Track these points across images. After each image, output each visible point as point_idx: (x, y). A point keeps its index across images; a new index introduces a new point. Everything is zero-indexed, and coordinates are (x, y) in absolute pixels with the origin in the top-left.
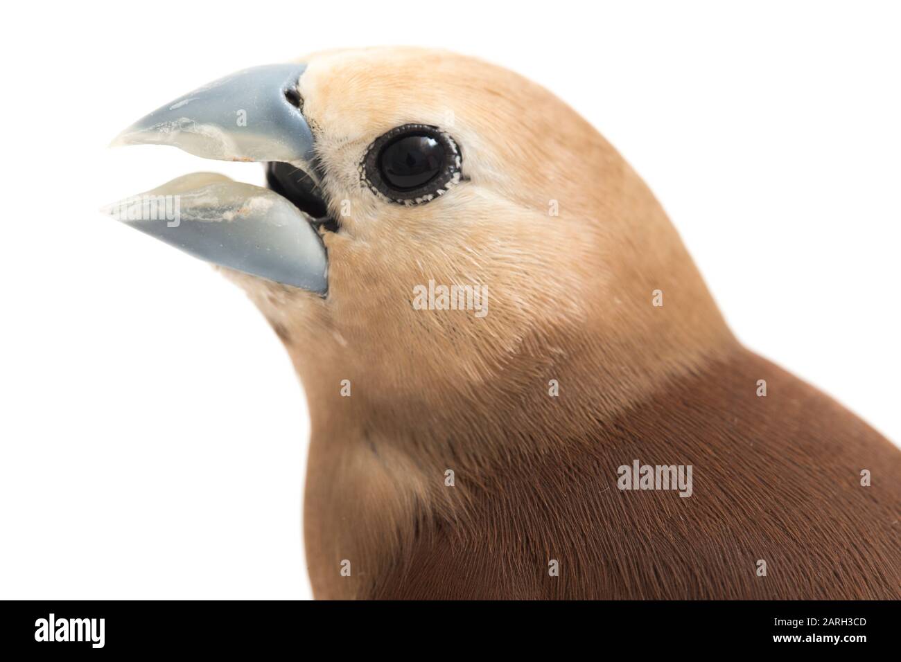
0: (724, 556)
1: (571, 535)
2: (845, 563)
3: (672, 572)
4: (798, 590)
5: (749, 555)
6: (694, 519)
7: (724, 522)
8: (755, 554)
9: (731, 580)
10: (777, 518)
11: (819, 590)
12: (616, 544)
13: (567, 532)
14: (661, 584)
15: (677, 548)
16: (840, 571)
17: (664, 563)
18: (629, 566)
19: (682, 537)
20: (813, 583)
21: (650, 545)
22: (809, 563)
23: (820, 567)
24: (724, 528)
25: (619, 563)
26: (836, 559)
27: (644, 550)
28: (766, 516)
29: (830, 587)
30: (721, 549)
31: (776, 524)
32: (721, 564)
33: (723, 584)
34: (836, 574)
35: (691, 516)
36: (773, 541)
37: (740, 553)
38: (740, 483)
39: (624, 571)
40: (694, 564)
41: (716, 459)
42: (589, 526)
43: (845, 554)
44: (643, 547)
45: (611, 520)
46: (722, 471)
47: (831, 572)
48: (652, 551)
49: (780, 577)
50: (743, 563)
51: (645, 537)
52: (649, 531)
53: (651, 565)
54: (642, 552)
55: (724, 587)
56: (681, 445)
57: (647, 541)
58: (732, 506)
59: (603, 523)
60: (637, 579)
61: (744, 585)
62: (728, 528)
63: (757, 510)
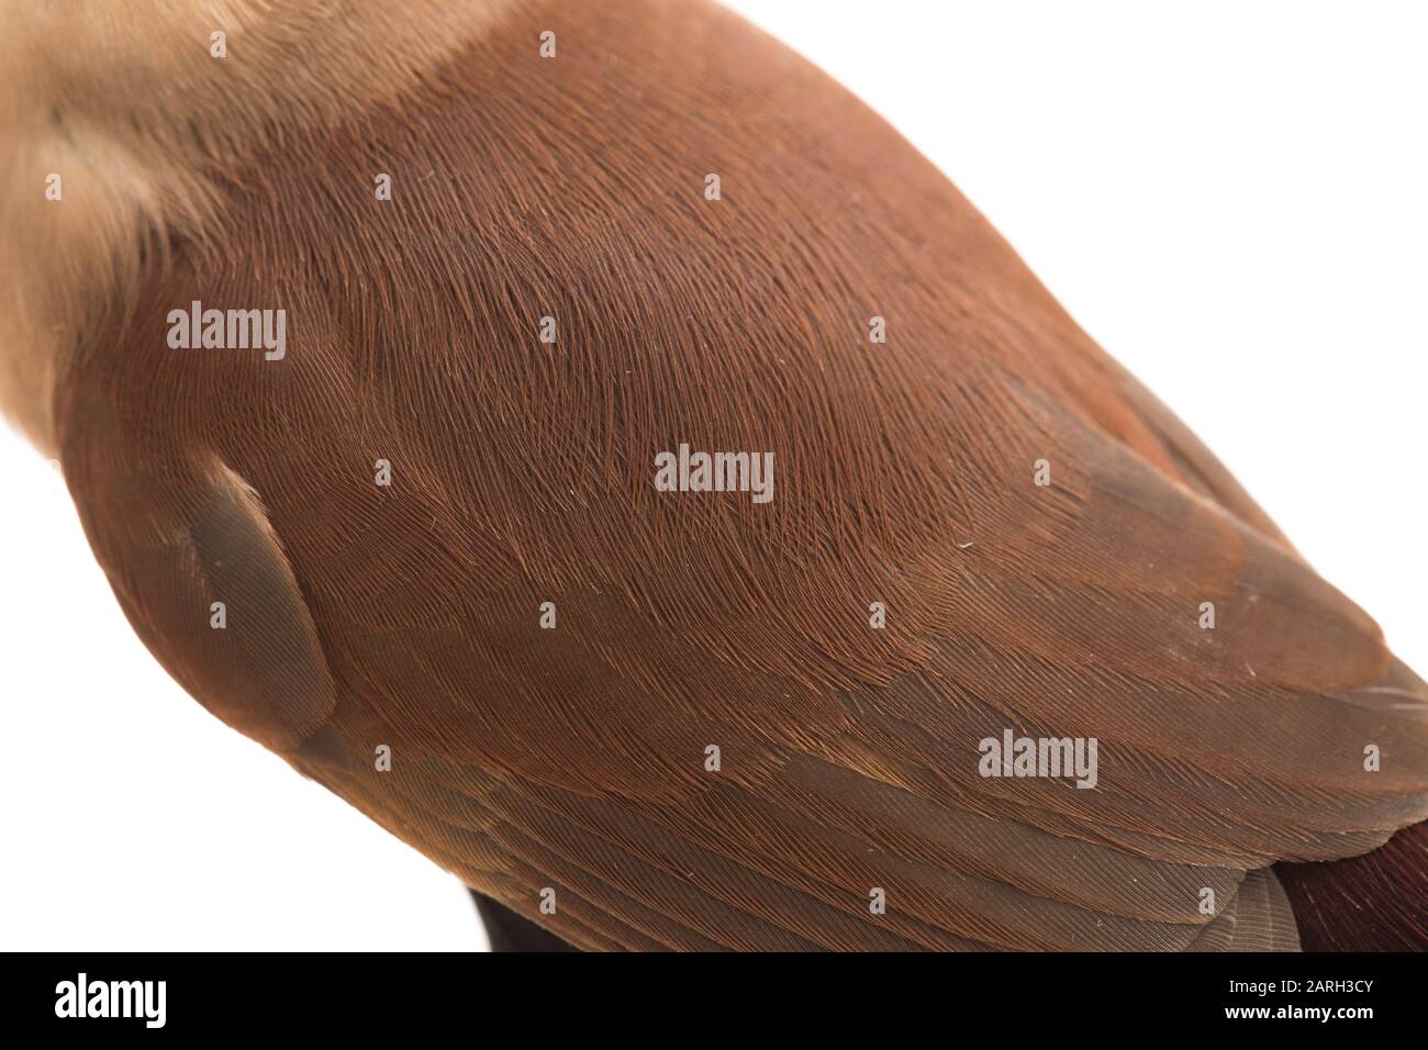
0: (610, 266)
1: (380, 247)
2: (788, 264)
3: (534, 293)
4: (723, 308)
5: (648, 262)
6: (563, 212)
7: (607, 214)
8: (656, 258)
9: (623, 300)
10: (684, 203)
11: (754, 306)
12: (448, 256)
13: (374, 243)
14: (520, 313)
15: (540, 258)
16: (782, 276)
17: (522, 280)
18: (470, 288)
19: (548, 240)
20: (745, 297)
21: (498, 255)
22: (737, 267)
23: (753, 272)
24: (608, 223)
25: (455, 284)
26: (774, 259)
27: (492, 264)
28: (668, 200)
29: (769, 300)
30: (606, 254)
31: (684, 213)
32: (607, 276)
33: (612, 307)
34: (777, 281)
35: (557, 208)
36: (681, 237)
37: (634, 260)
38: (627, 154)
39: (464, 296)
40: (568, 279)
41: (589, 120)
42: (407, 232)
43: (788, 250)
44: (489, 258)
45: (438, 220)
46: (600, 137)
47: (770, 279)
48: (503, 263)
49: (695, 292)
50: (639, 273)
51: (490, 243)
52: (497, 235)
53: (503, 285)
54: (488, 267)
55: (614, 312)
56: (537, 102)
57: (494, 249)
58: (619, 189)
59: (427, 227)
60: (484, 306)
61: (644, 307)
62: (614, 222)
63: (654, 192)
